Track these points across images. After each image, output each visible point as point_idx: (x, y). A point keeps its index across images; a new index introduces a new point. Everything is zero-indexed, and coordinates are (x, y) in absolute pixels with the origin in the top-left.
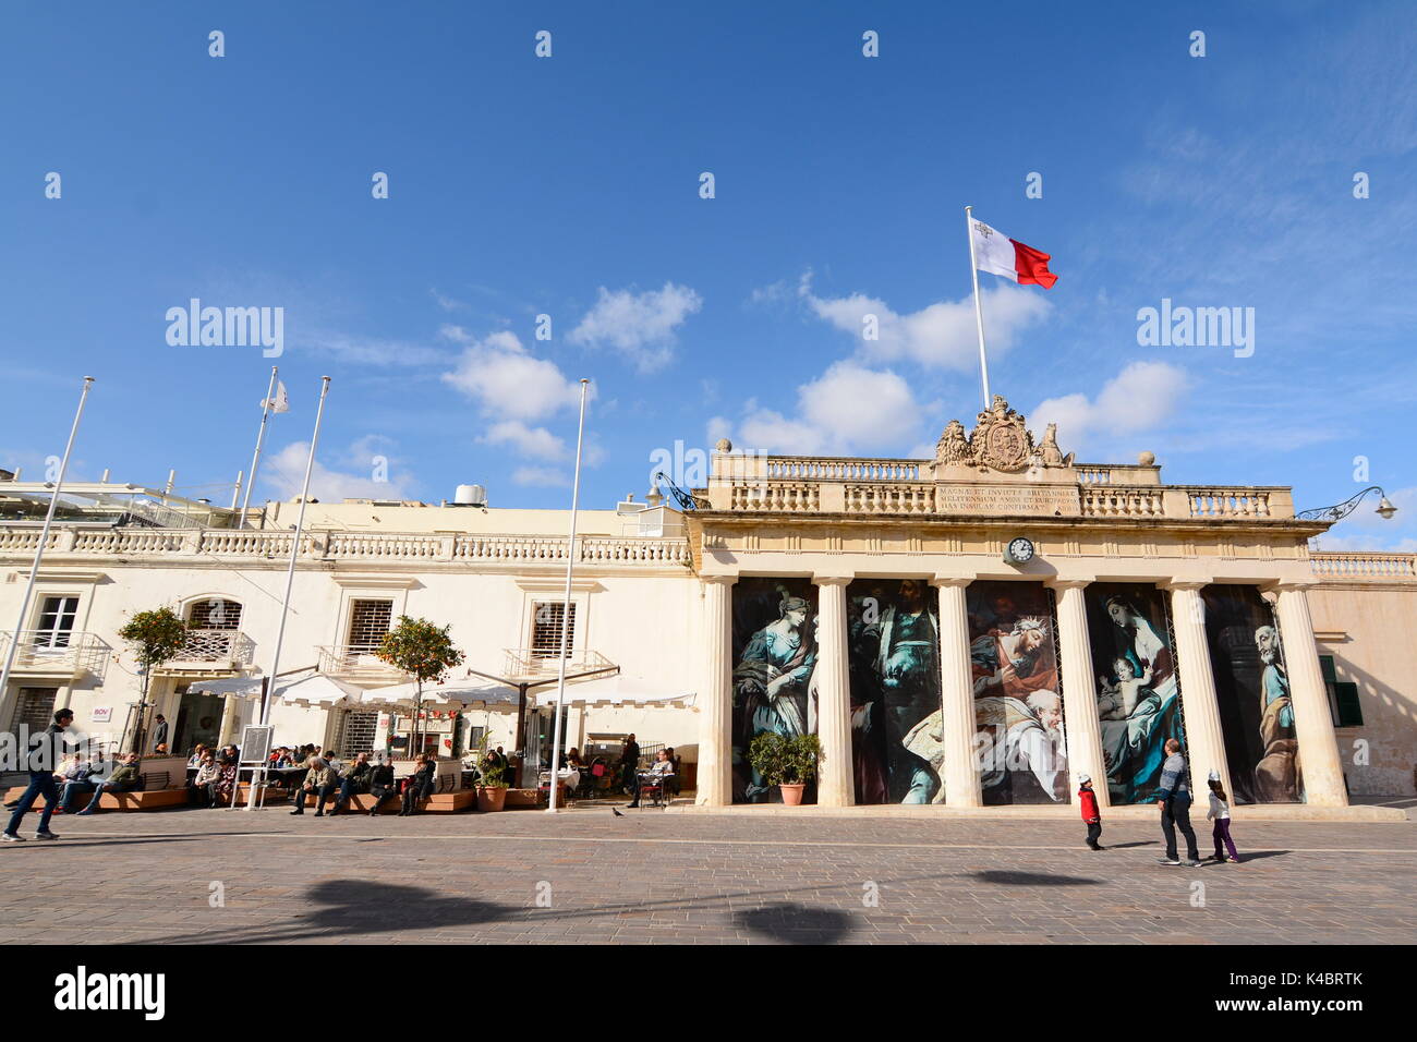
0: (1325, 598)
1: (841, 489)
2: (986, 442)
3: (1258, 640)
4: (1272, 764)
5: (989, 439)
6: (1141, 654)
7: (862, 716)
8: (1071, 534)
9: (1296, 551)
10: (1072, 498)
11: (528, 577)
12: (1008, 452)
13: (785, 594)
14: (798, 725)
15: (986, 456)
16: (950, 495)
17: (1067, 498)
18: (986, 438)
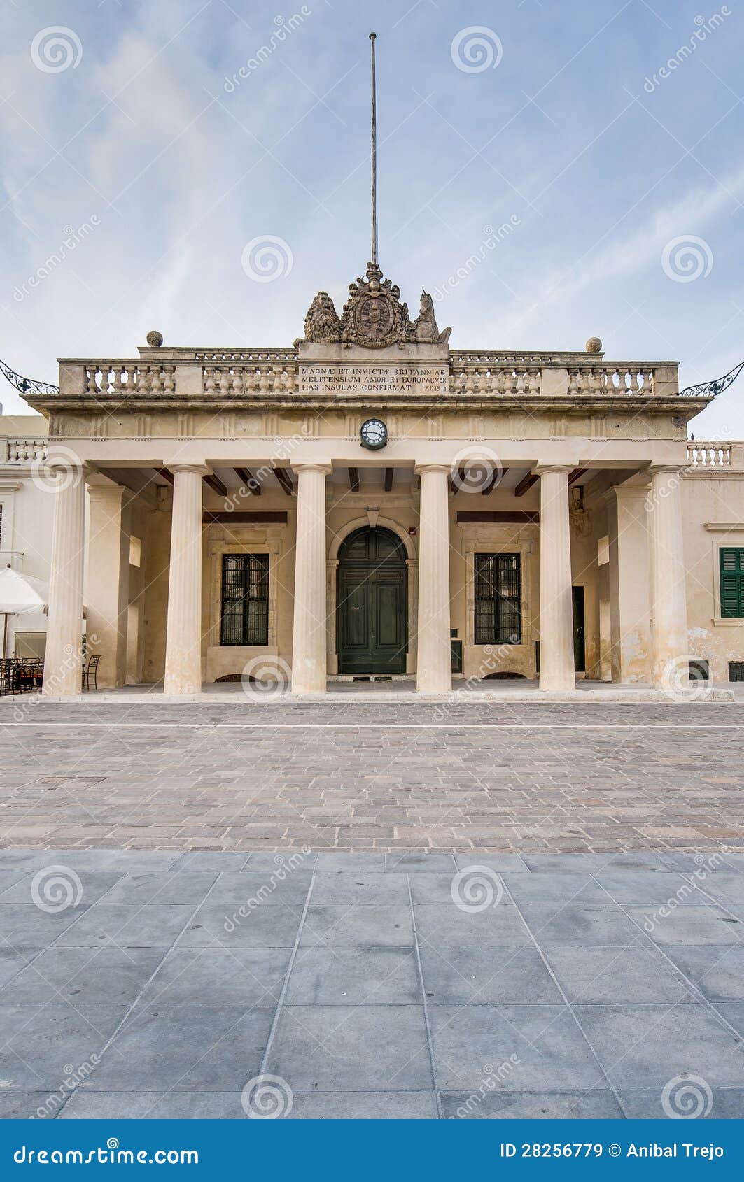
1: (199, 369)
5: (358, 313)
8: (436, 414)
10: (441, 376)
15: (354, 332)
16: (312, 375)
17: (436, 376)
18: (355, 312)
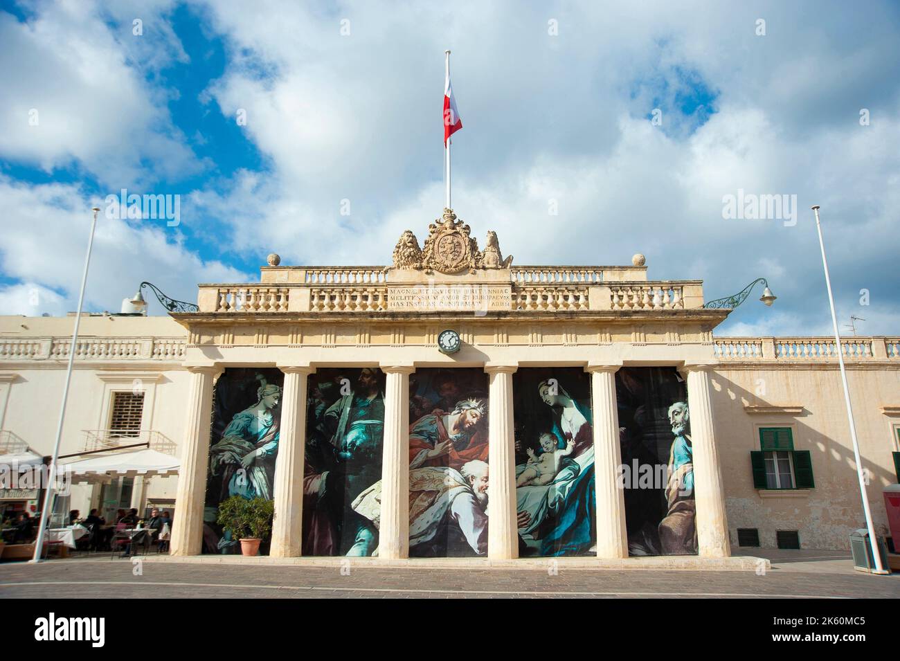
0: (787, 377)
1: (307, 291)
2: (433, 249)
3: (670, 415)
4: (672, 522)
5: (436, 246)
6: (566, 428)
7: (318, 484)
8: (501, 326)
9: (700, 337)
10: (505, 295)
11: (108, 371)
12: (451, 256)
13: (263, 382)
14: (265, 490)
15: (433, 260)
16: (398, 294)
17: (501, 295)
18: (434, 245)
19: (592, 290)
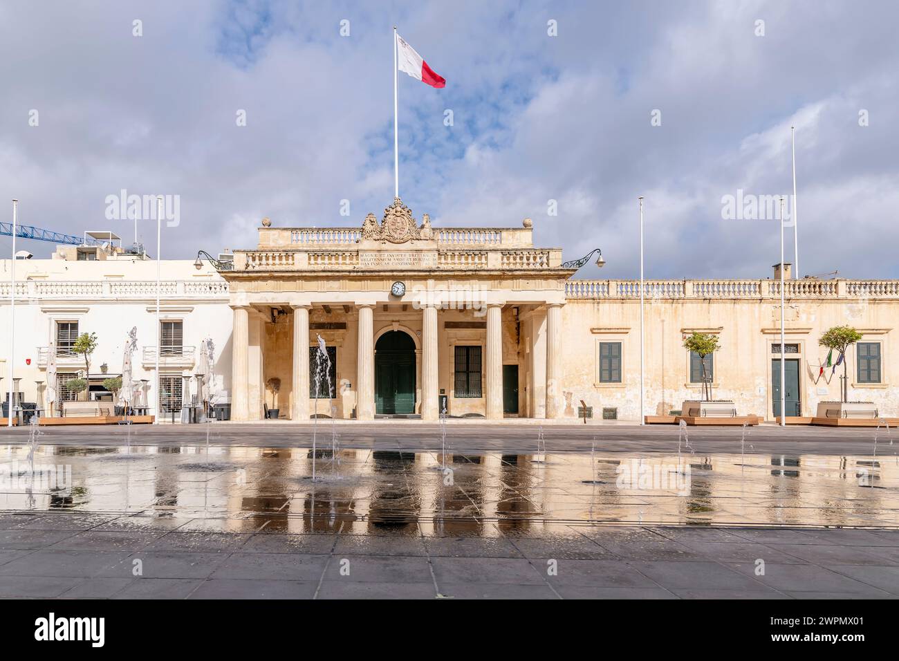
1: (306, 255)
2: (388, 226)
8: (431, 278)
11: (151, 305)
12: (399, 233)
16: (366, 258)
19: (490, 254)
